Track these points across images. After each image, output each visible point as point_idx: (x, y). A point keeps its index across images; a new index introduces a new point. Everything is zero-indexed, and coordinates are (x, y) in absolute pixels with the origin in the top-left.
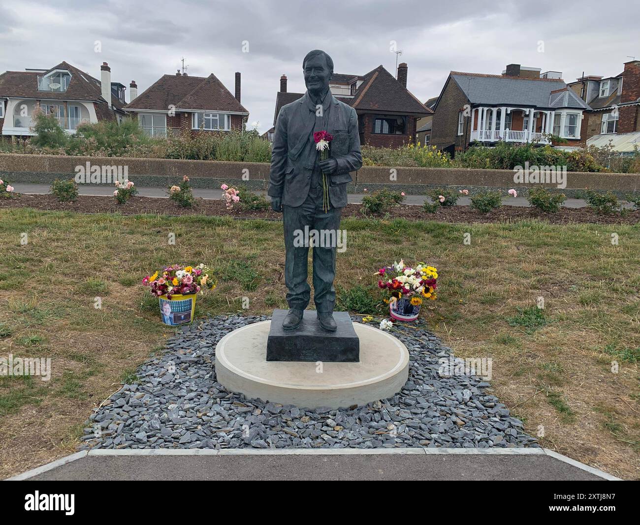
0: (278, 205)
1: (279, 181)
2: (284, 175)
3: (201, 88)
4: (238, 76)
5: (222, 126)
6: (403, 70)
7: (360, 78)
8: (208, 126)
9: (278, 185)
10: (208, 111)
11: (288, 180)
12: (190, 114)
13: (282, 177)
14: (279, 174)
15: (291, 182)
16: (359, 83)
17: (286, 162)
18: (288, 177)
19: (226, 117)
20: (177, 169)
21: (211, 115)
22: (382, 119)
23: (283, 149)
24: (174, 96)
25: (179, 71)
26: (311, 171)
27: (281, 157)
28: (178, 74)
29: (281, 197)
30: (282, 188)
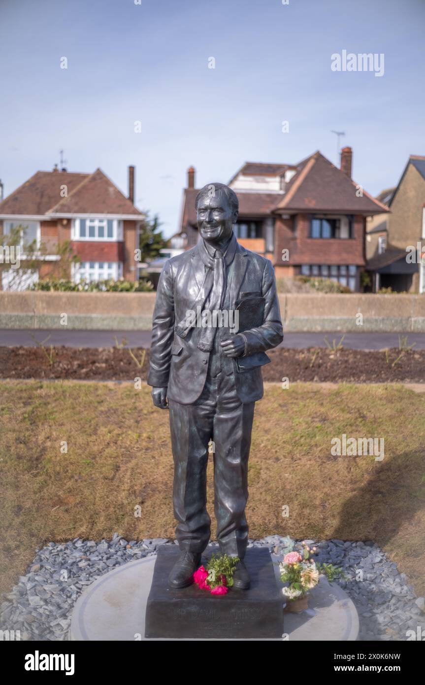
0: (162, 398)
1: (163, 364)
2: (169, 355)
3: (84, 187)
4: (132, 170)
5: (110, 235)
6: (347, 155)
7: (291, 168)
8: (92, 234)
9: (163, 370)
10: (93, 216)
11: (175, 364)
12: (69, 220)
13: (167, 358)
14: (162, 355)
15: (179, 366)
16: (289, 175)
17: (172, 338)
18: (176, 360)
19: (115, 224)
20: (44, 305)
21: (97, 220)
22: (321, 220)
23: (168, 319)
24: (50, 197)
25: (56, 165)
26: (209, 354)
27: (164, 331)
28: (55, 170)
29: (167, 387)
30: (167, 375)
